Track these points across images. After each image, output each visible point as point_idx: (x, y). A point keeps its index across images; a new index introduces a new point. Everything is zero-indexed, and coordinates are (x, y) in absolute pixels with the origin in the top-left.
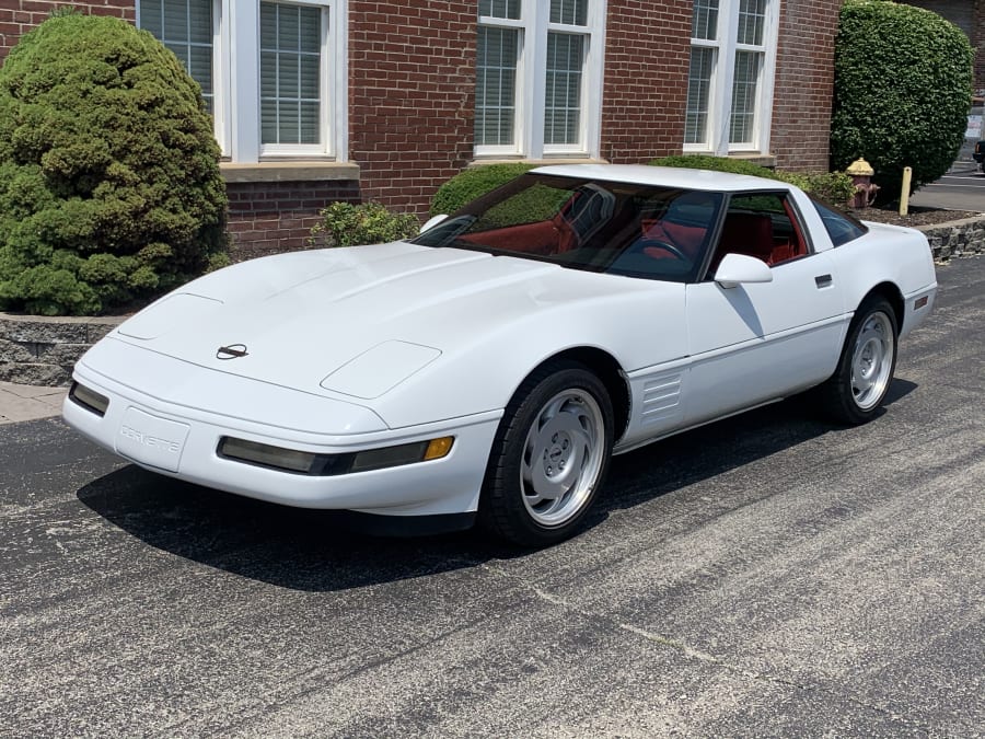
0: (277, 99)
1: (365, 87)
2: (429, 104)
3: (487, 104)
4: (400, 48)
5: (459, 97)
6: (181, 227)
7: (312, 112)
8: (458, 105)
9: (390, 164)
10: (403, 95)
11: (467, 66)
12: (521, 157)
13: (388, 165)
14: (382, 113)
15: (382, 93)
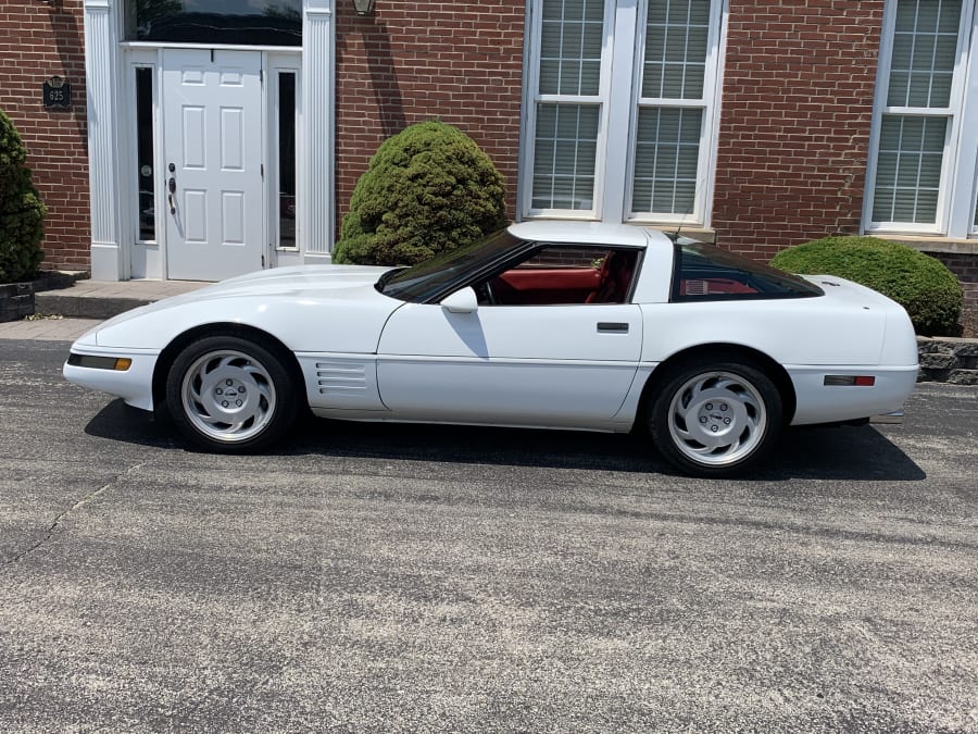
0: (654, 179)
1: (729, 169)
2: (805, 184)
3: (898, 185)
4: (774, 137)
5: (844, 177)
6: (416, 255)
7: (690, 189)
8: (843, 185)
9: (754, 232)
10: (773, 175)
11: (856, 151)
12: (941, 235)
13: (752, 233)
14: (746, 191)
15: (749, 174)
